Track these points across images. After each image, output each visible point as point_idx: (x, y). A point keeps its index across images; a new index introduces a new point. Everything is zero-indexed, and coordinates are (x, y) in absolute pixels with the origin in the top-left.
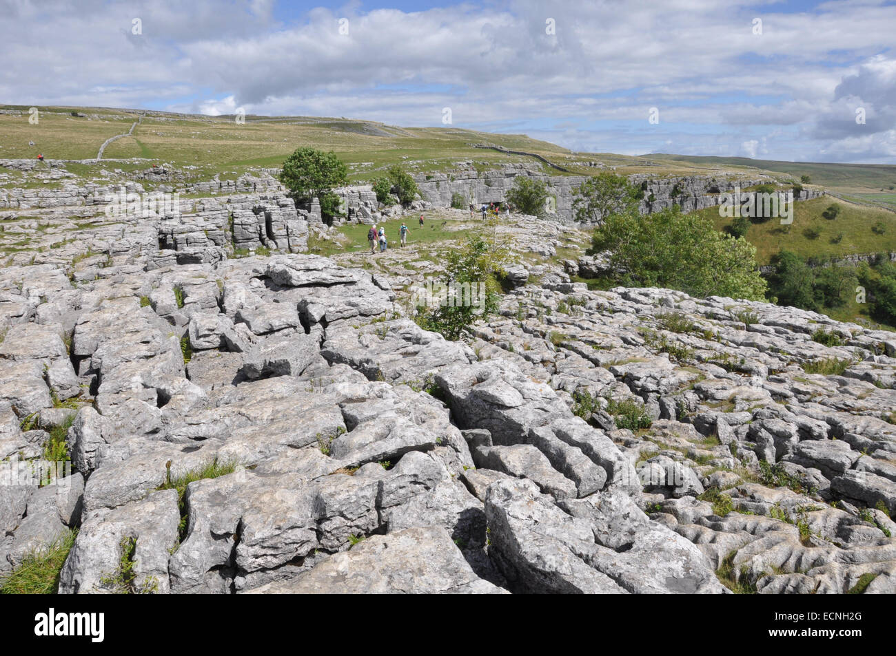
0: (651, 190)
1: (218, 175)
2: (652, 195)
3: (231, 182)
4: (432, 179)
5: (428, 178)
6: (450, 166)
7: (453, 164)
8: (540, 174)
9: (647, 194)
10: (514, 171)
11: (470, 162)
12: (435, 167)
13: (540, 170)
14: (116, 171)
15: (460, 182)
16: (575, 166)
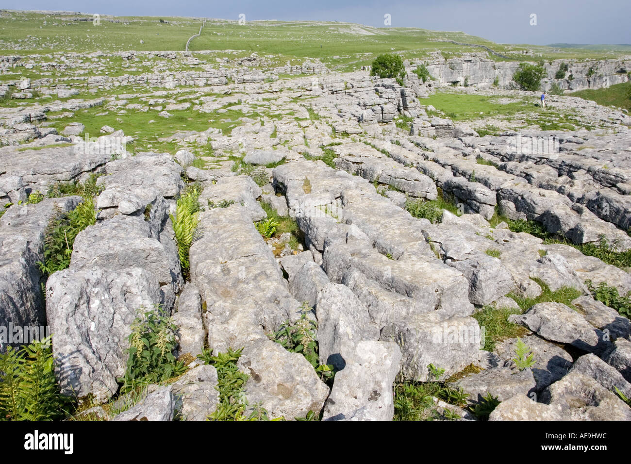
0: (571, 71)
1: (289, 62)
2: (571, 76)
3: (298, 66)
4: (414, 65)
5: (411, 64)
6: (425, 55)
7: (428, 53)
8: (489, 60)
9: (568, 74)
10: (471, 58)
11: (439, 51)
12: (415, 56)
13: (487, 57)
14: (224, 58)
15: (433, 66)
16: (512, 54)
